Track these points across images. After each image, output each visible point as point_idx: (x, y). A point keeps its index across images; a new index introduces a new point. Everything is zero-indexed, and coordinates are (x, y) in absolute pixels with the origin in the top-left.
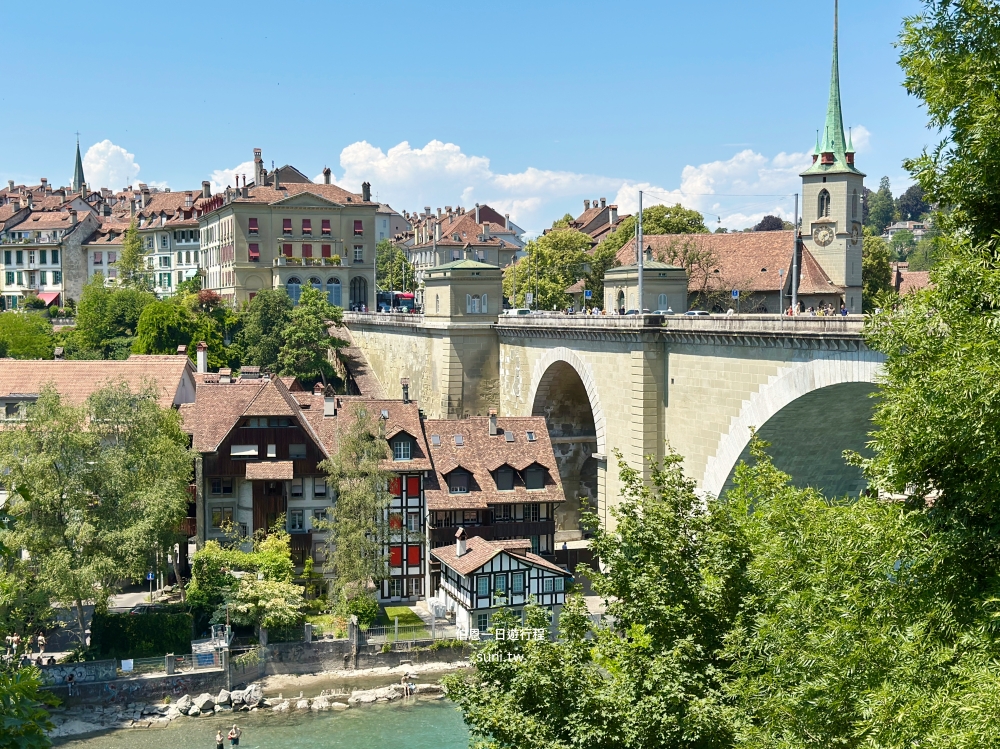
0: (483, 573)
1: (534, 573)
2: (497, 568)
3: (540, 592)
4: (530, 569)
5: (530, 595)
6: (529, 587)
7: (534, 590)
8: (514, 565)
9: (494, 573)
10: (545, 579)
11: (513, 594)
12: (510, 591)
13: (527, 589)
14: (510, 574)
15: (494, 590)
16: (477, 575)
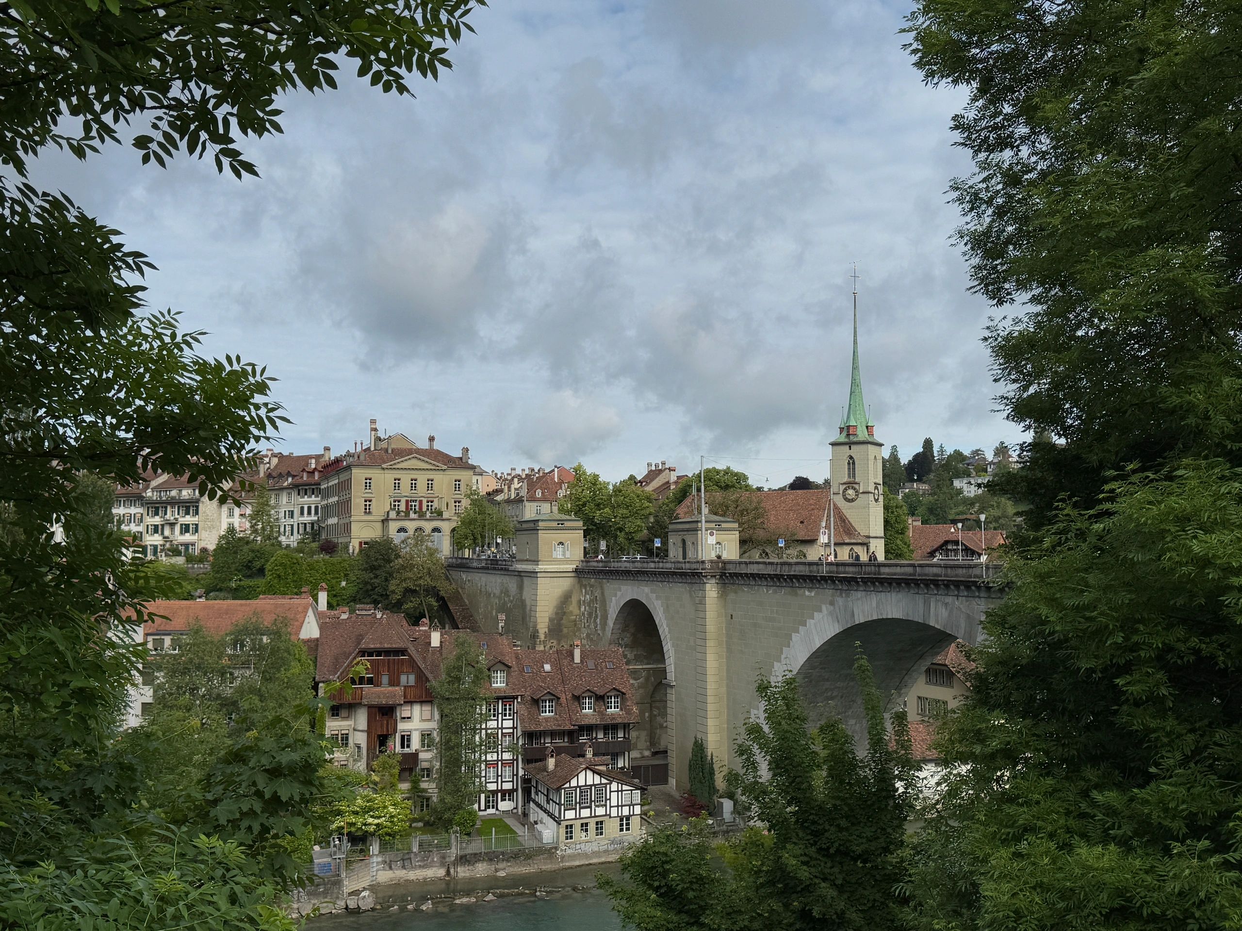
1: (614, 786)
2: (582, 781)
3: (620, 803)
4: (610, 784)
5: (611, 807)
6: (610, 799)
7: (614, 802)
8: (597, 779)
9: (580, 787)
10: (624, 793)
11: (596, 806)
12: (593, 804)
13: (608, 803)
14: (593, 788)
15: (579, 803)
16: (565, 788)
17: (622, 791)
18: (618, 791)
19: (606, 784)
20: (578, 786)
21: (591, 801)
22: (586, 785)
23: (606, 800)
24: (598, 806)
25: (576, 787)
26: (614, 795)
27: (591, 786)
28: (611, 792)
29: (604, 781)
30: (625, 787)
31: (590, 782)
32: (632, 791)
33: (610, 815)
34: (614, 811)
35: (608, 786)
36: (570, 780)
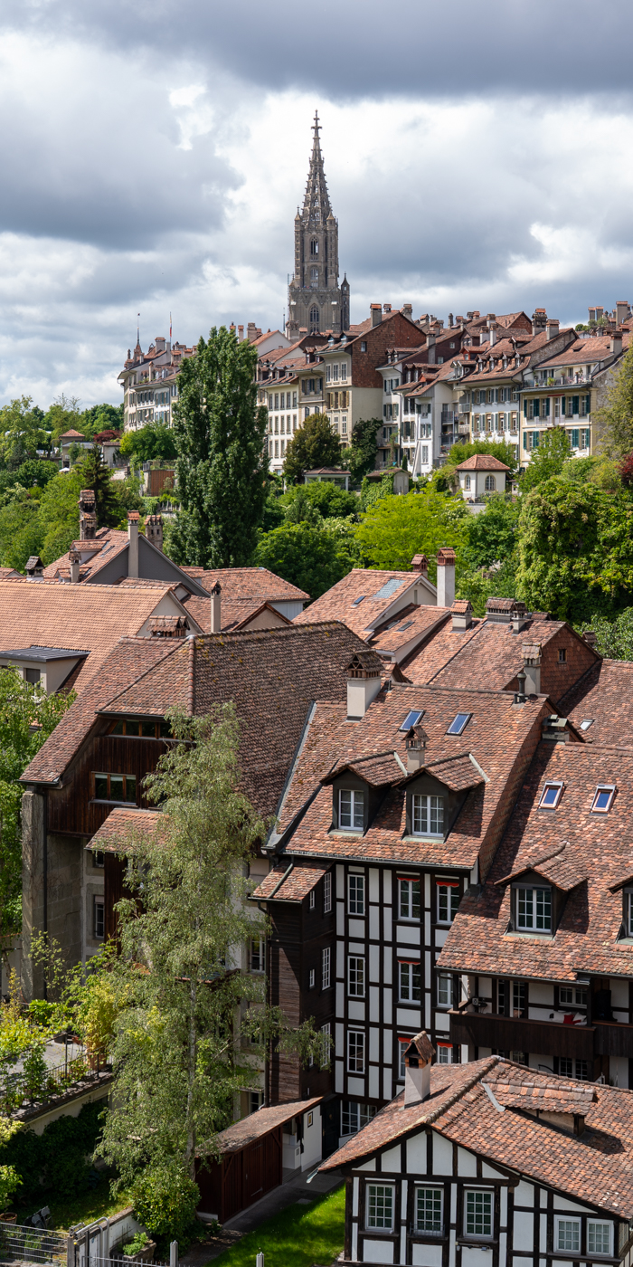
0: (378, 1173)
1: (524, 1195)
2: (417, 1165)
3: (543, 1249)
4: (512, 1184)
5: (512, 1253)
6: (509, 1230)
7: (523, 1241)
8: (468, 1165)
9: (411, 1177)
10: (557, 1218)
11: (462, 1242)
12: (453, 1233)
13: (503, 1236)
14: (454, 1187)
15: (409, 1223)
16: (363, 1175)
17: (551, 1212)
18: (536, 1211)
19: (497, 1184)
20: (403, 1174)
21: (448, 1226)
22: (429, 1175)
23: (498, 1230)
24: (472, 1244)
25: (398, 1178)
26: (523, 1223)
27: (447, 1181)
28: (512, 1208)
29: (489, 1172)
30: (560, 1204)
31: (442, 1167)
32: (584, 1216)
35: (504, 1191)
36: (376, 1154)
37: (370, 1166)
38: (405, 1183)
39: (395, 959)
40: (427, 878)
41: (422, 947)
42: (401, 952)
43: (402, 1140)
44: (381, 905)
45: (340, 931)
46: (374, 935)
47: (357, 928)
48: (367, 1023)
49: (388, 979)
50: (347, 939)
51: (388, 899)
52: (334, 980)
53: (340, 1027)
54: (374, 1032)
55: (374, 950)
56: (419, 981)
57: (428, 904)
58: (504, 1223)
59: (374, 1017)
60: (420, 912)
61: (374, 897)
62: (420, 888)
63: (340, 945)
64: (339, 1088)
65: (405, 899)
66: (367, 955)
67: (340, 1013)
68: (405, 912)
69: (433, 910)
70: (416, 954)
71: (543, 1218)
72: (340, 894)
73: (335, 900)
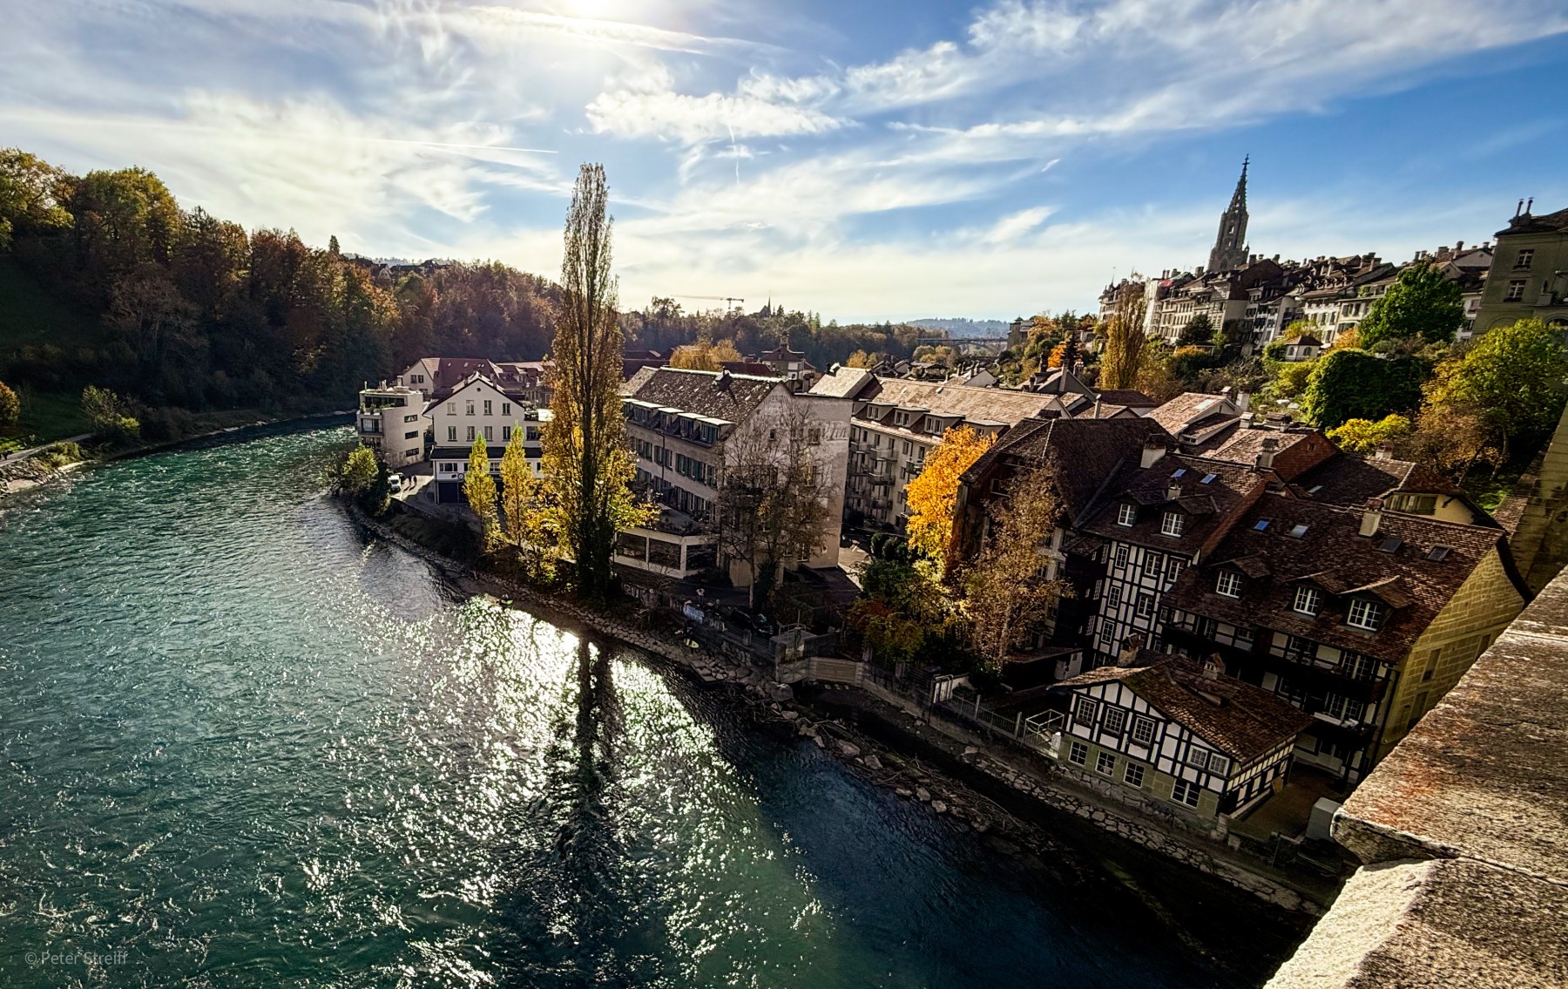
0: (1088, 695)
1: (1174, 730)
2: (1111, 697)
3: (1180, 758)
4: (1167, 723)
5: (1159, 755)
6: (1161, 744)
7: (1168, 752)
8: (1141, 706)
9: (1106, 703)
10: (1192, 747)
11: (1130, 740)
12: (1126, 735)
13: (1156, 747)
14: (1131, 714)
15: (1101, 723)
16: (1079, 694)
17: (1189, 743)
18: (1180, 740)
19: (1158, 720)
20: (1102, 700)
21: (1123, 732)
22: (1117, 704)
23: (1154, 742)
24: (1135, 744)
25: (1099, 701)
26: (1171, 743)
27: (1127, 711)
28: (1164, 734)
29: (1153, 712)
30: (1195, 740)
31: (1126, 704)
32: (1211, 752)
33: (1155, 765)
34: (1165, 766)
35: (1161, 725)
36: (1089, 687)
37: (1084, 691)
38: (1102, 705)
39: (1139, 594)
40: (1166, 557)
41: (1156, 590)
42: (1142, 590)
43: (1105, 684)
44: (1135, 565)
45: (1109, 574)
46: (1129, 579)
47: (1119, 574)
48: (1116, 620)
49: (1133, 601)
50: (1112, 578)
51: (1140, 562)
52: (1101, 596)
53: (1101, 619)
54: (1120, 626)
55: (1127, 587)
56: (1151, 606)
57: (1163, 569)
58: (1158, 739)
59: (1121, 618)
60: (1158, 572)
61: (1132, 560)
62: (1160, 560)
63: (1108, 580)
64: (1095, 647)
65: (1150, 564)
66: (1122, 588)
67: (1102, 612)
68: (1149, 571)
69: (1166, 573)
70: (1152, 593)
71: (1183, 745)
72: (1112, 556)
73: (1109, 558)
